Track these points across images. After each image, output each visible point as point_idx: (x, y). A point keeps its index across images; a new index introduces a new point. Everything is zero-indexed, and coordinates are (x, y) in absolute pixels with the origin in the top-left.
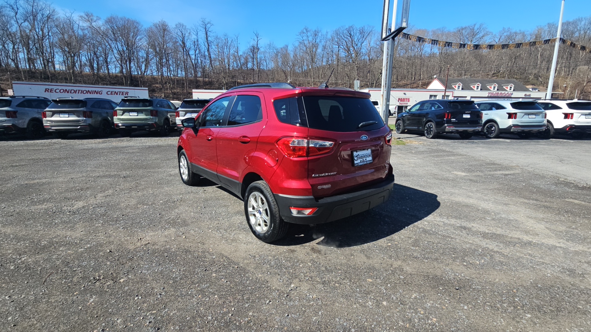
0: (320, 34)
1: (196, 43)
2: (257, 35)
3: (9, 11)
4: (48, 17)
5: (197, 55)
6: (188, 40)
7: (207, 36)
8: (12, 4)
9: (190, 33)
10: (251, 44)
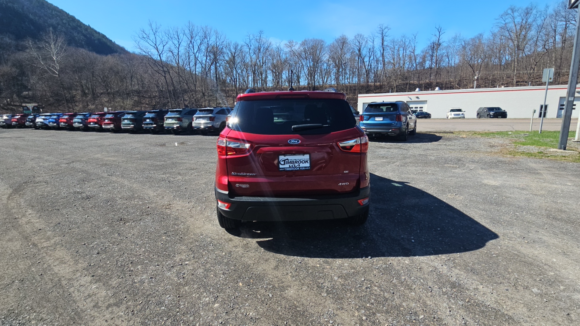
0: (534, 12)
1: (372, 50)
2: (439, 29)
3: (246, 48)
4: (267, 49)
5: (371, 62)
6: (365, 48)
7: (383, 41)
8: (248, 43)
9: (367, 41)
10: (432, 41)
